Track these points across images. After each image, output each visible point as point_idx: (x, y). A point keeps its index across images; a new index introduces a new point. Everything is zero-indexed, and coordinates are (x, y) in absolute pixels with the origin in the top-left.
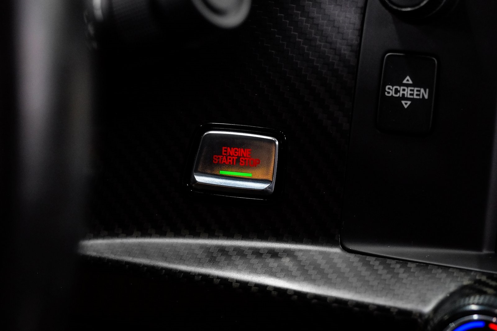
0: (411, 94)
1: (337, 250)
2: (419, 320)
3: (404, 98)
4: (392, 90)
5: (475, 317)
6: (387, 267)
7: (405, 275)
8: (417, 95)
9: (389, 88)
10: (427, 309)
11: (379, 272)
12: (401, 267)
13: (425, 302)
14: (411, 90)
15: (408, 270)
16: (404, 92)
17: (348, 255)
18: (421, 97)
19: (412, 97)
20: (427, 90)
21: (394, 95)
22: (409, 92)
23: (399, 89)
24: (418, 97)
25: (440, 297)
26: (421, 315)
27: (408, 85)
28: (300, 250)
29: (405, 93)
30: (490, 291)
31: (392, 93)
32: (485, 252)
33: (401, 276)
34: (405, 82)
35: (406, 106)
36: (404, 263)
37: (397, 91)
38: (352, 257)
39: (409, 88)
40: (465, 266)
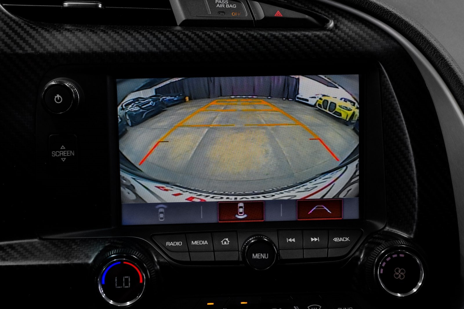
0: (65, 154)
1: (36, 240)
2: (87, 267)
3: (62, 156)
4: (55, 153)
5: (115, 260)
6: (65, 244)
7: (75, 246)
8: (68, 154)
10: (91, 261)
11: (62, 247)
12: (72, 243)
13: (89, 257)
14: (65, 152)
15: (76, 244)
17: (43, 242)
18: (71, 155)
19: (66, 156)
20: (74, 151)
25: (96, 254)
26: (87, 264)
27: (63, 150)
28: (16, 244)
29: (62, 154)
30: (120, 246)
31: (56, 155)
32: (113, 228)
33: (73, 247)
34: (61, 148)
35: (63, 161)
36: (74, 241)
37: (58, 154)
38: (45, 243)
39: (64, 151)
40: (105, 236)
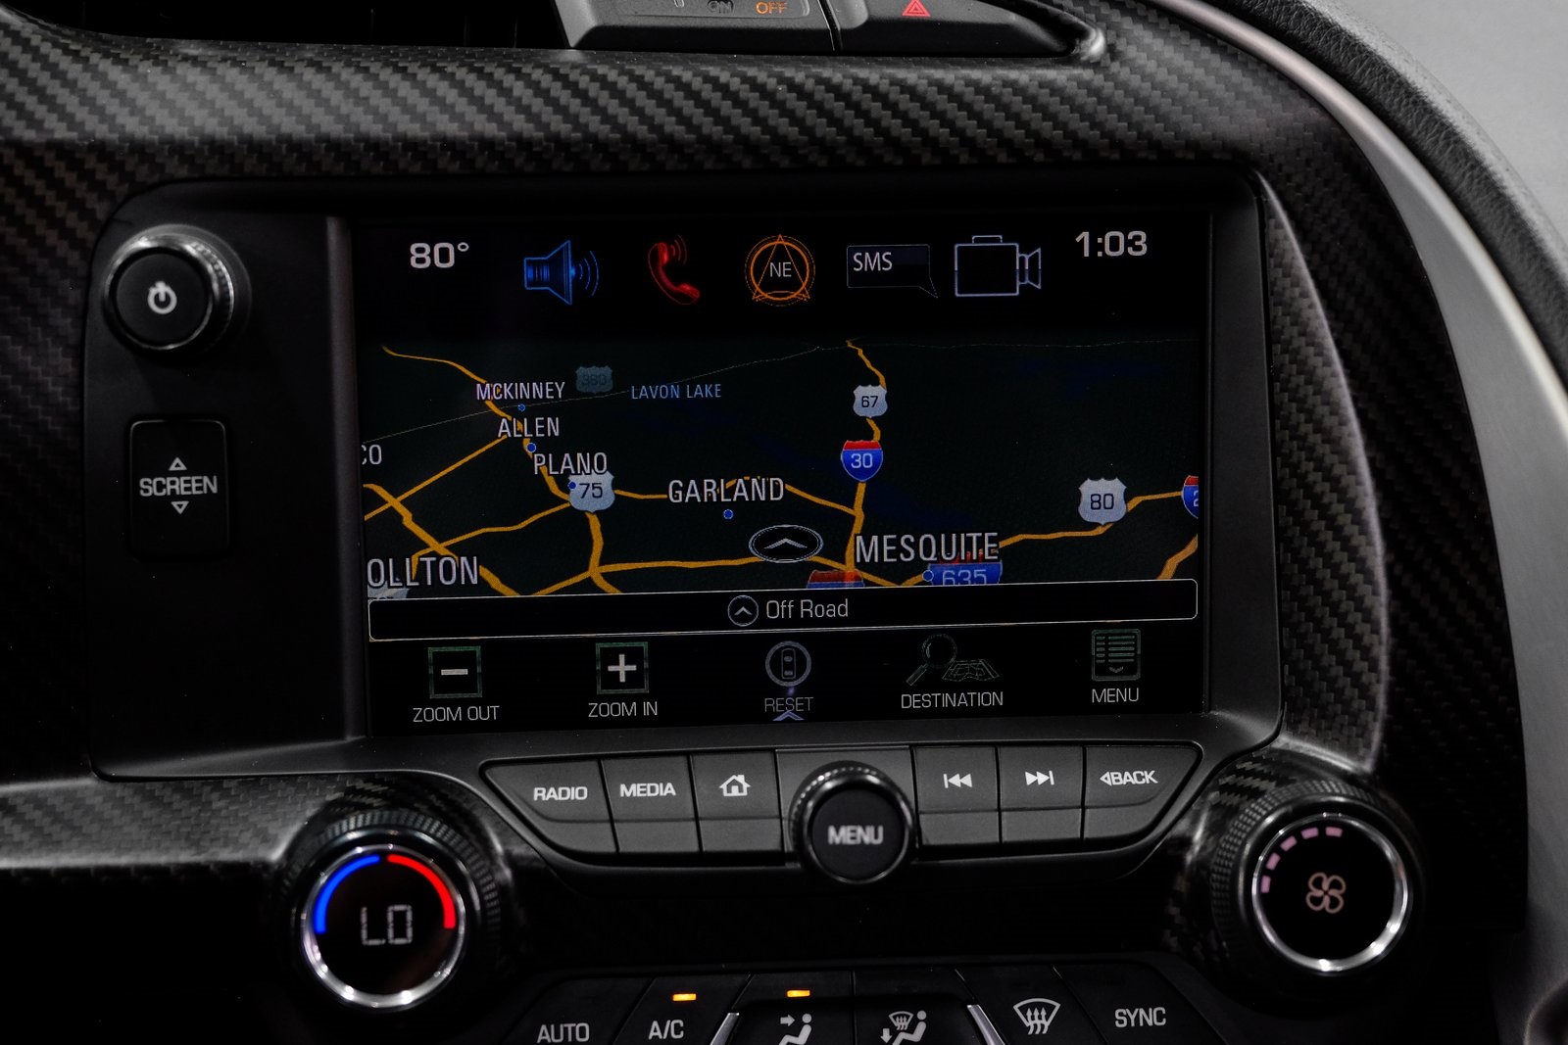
0: (186, 489)
1: (87, 782)
2: (265, 875)
3: (174, 496)
4: (151, 485)
5: (359, 850)
6: (187, 794)
7: (221, 804)
8: (198, 489)
9: (146, 483)
10: (276, 854)
11: (176, 806)
12: (212, 791)
13: (270, 841)
14: (186, 482)
15: (225, 794)
16: (173, 487)
17: (109, 787)
18: (205, 491)
19: (189, 493)
20: (215, 478)
21: (156, 494)
22: (183, 485)
23: (164, 483)
24: (200, 492)
25: (294, 829)
26: (265, 866)
27: (178, 474)
28: (17, 795)
29: (176, 487)
30: (376, 802)
31: (153, 491)
32: (349, 739)
33: (216, 805)
34: (173, 468)
35: (180, 511)
36: (217, 782)
37: (160, 487)
38: (119, 790)
39: (183, 479)
40: (324, 768)
